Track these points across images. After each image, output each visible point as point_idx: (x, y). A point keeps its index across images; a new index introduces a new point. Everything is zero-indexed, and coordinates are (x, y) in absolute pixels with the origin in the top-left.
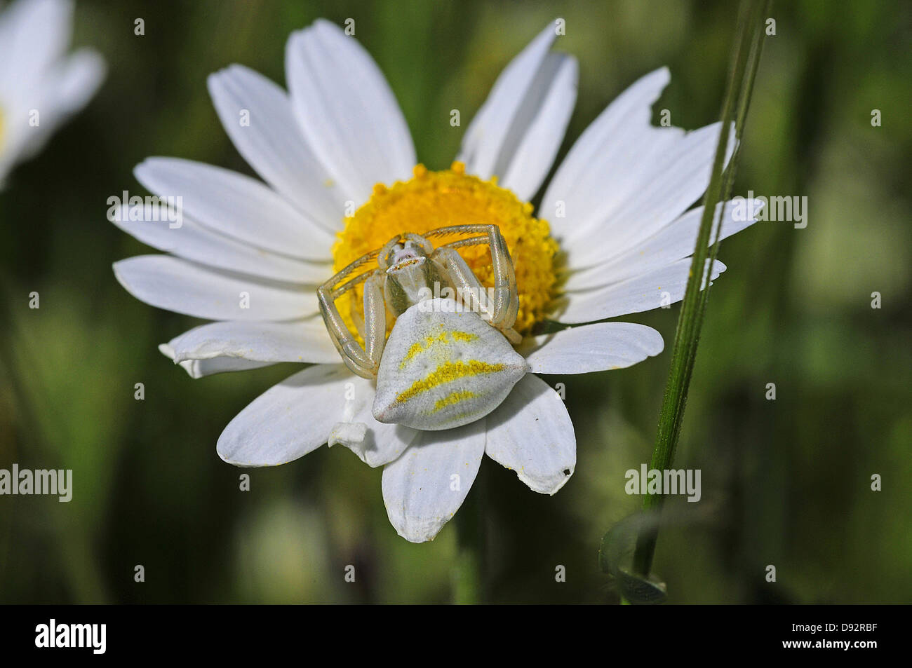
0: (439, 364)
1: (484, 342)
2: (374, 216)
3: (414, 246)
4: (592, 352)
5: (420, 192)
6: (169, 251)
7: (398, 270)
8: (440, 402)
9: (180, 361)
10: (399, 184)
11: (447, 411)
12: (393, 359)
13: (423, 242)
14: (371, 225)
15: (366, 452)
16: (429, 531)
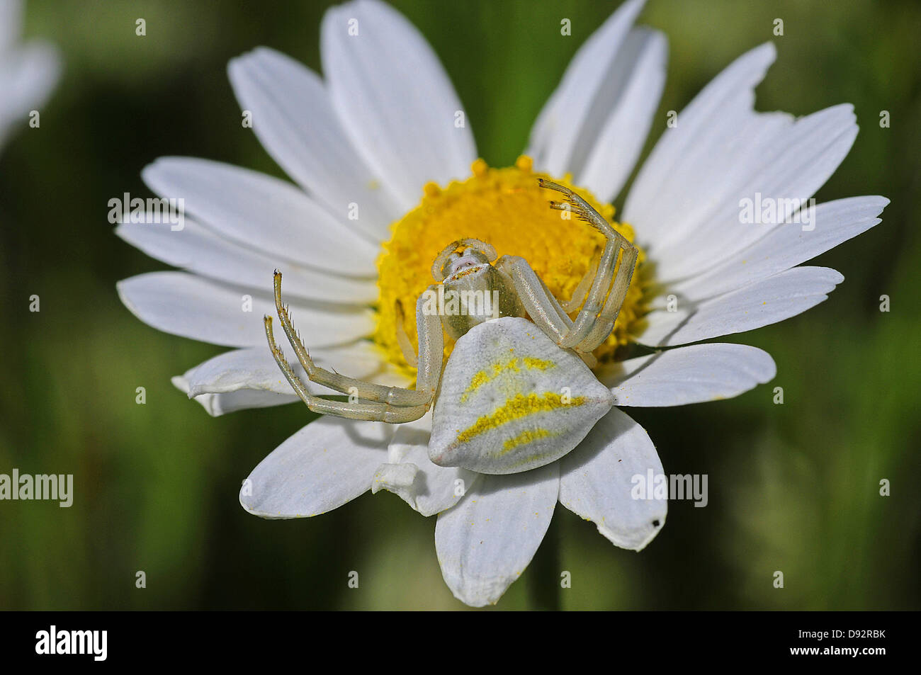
0: (508, 397)
1: (562, 370)
2: (426, 223)
3: (475, 253)
4: (689, 379)
5: (480, 193)
6: (182, 266)
7: (457, 281)
8: (509, 442)
9: (196, 395)
10: (455, 184)
11: (517, 452)
12: (452, 389)
13: (484, 248)
14: (423, 232)
15: (417, 498)
16: (492, 593)
